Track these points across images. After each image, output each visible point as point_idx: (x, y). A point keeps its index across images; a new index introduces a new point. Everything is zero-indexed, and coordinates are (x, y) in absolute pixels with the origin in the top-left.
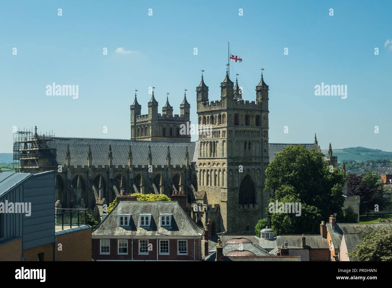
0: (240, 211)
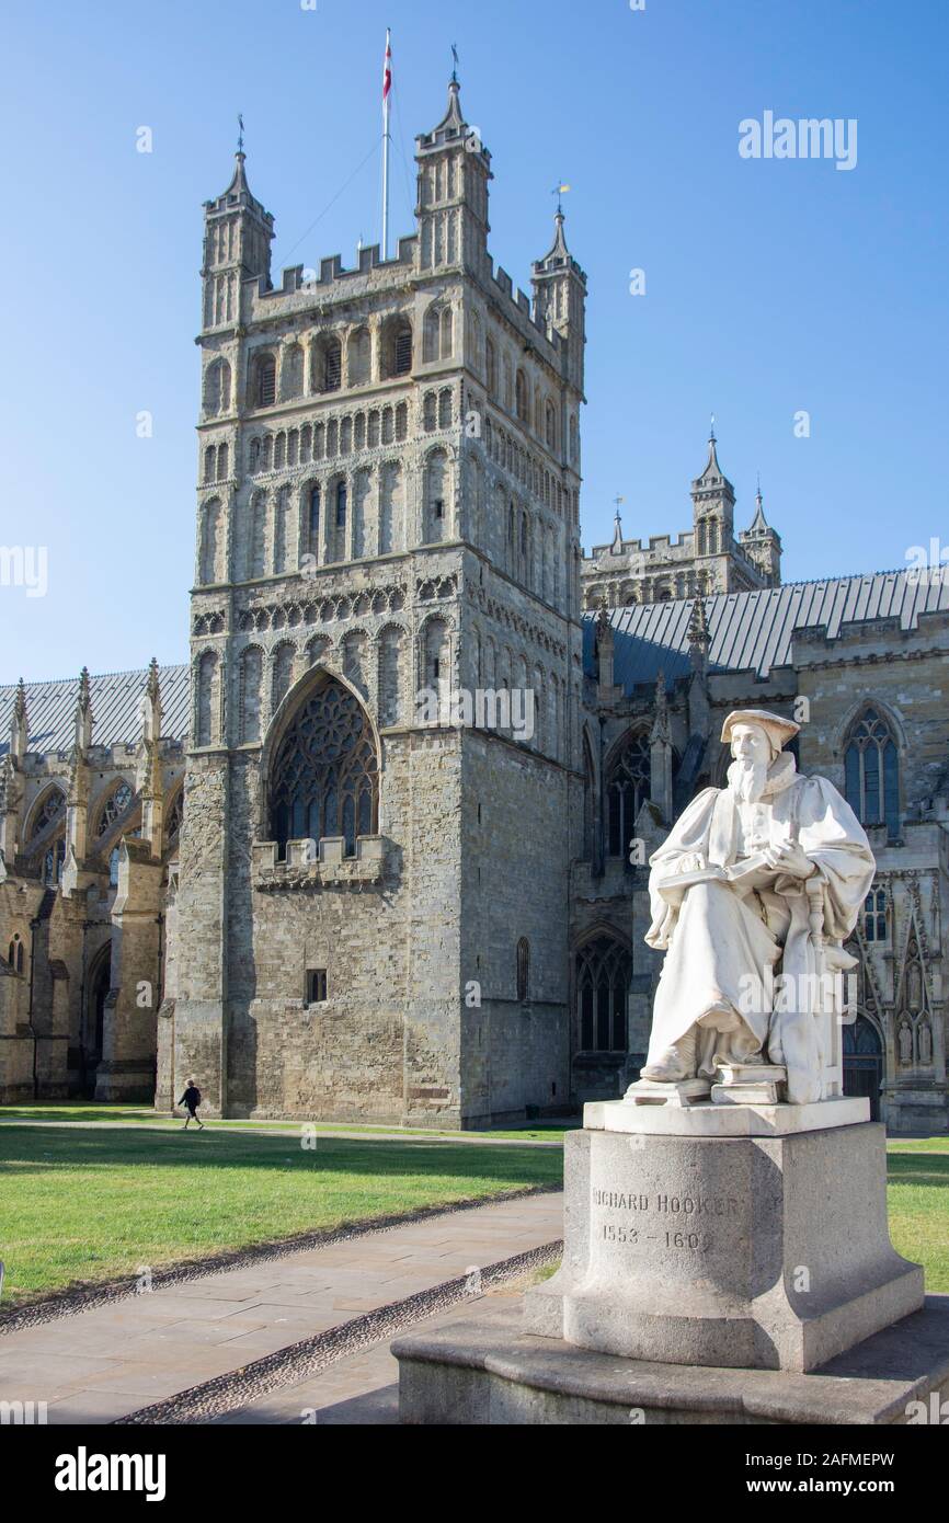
0: (261, 881)
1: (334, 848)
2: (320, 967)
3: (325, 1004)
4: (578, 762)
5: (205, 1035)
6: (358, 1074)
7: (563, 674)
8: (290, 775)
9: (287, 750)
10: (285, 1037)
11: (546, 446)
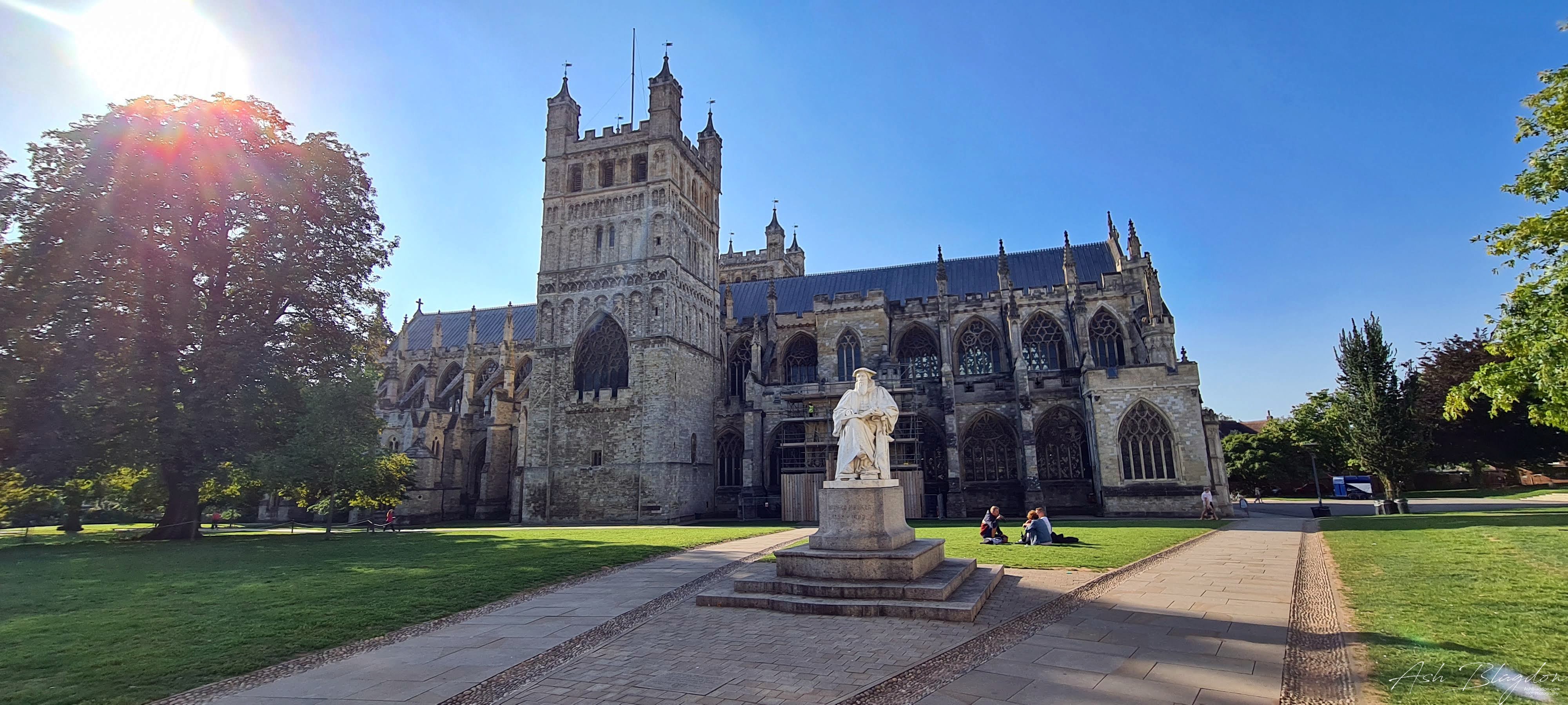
0: (569, 409)
1: (606, 394)
2: (598, 449)
3: (600, 468)
4: (718, 353)
5: (539, 484)
6: (616, 500)
7: (711, 314)
8: (585, 359)
9: (584, 348)
10: (580, 483)
11: (704, 213)
